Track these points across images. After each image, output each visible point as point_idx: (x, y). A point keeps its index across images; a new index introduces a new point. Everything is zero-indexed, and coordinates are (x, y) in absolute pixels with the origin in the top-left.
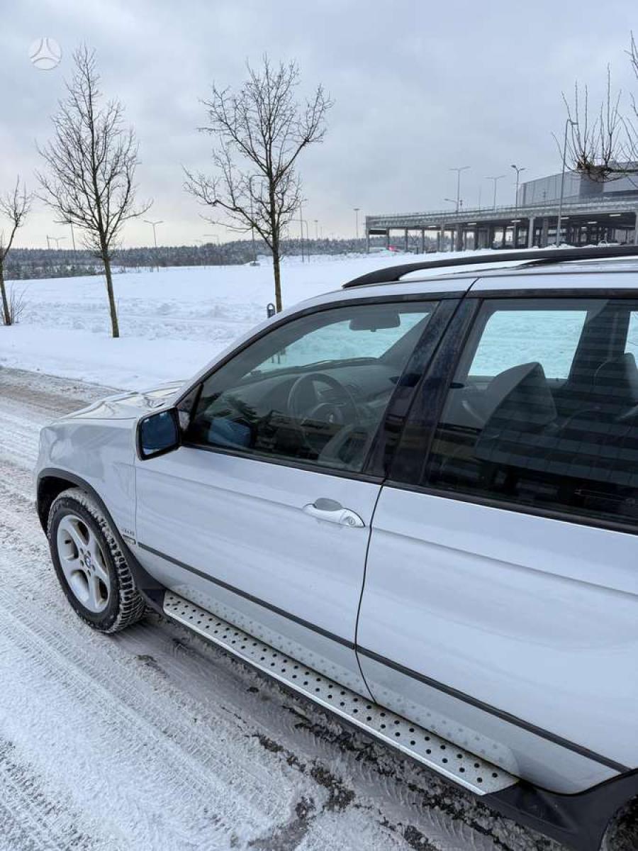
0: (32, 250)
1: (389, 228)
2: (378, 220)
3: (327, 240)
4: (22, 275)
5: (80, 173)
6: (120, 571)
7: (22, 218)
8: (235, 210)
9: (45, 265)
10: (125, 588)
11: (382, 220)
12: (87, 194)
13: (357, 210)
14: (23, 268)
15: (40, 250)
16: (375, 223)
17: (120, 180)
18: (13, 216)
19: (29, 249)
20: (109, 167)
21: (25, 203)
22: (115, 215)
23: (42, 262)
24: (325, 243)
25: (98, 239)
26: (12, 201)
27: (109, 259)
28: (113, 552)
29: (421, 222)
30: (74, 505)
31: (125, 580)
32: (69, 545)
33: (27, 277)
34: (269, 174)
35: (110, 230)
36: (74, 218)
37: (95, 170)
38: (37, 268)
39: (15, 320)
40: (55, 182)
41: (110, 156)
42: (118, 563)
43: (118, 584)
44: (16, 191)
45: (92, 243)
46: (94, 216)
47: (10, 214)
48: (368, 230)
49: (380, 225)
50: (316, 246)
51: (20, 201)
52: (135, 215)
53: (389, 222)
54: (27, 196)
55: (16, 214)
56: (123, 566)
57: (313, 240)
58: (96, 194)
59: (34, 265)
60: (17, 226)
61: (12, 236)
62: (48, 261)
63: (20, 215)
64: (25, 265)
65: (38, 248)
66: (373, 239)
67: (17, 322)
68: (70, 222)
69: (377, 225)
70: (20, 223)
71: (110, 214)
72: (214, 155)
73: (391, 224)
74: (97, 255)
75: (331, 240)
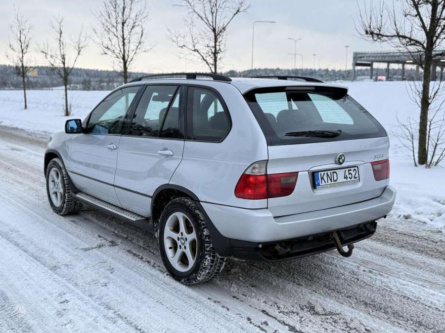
0: (101, 71)
1: (373, 62)
2: (364, 55)
3: (327, 70)
4: (91, 88)
5: (115, 24)
6: (66, 186)
7: (82, 50)
8: (195, 50)
9: (110, 81)
10: (68, 193)
11: (366, 55)
12: (118, 38)
13: (347, 47)
14: (92, 83)
15: (107, 71)
16: (361, 57)
17: (137, 30)
18: (77, 48)
19: (99, 70)
20: (132, 22)
21: (85, 40)
22: (133, 51)
23: (107, 80)
24: (325, 72)
25: (122, 65)
26: (78, 38)
27: (127, 77)
28: (65, 179)
29: (400, 58)
30: (55, 163)
31: (68, 190)
32: (53, 183)
33: (94, 89)
34: (214, 30)
35: (129, 60)
36: (109, 52)
37: (123, 24)
38: (102, 84)
39: (72, 113)
40: (100, 29)
41: (133, 15)
42: (66, 183)
43: (65, 190)
44: (81, 33)
45: (119, 67)
46: (121, 51)
47: (75, 47)
48: (355, 62)
49: (365, 58)
50: (317, 74)
51: (83, 39)
52: (145, 51)
53: (373, 57)
54: (87, 36)
55: (79, 48)
56: (67, 184)
57: (315, 70)
58: (123, 38)
59: (101, 81)
60: (79, 54)
61: (75, 61)
62: (112, 79)
63: (82, 48)
64: (95, 81)
65: (106, 70)
66: (358, 70)
67: (73, 115)
68: (106, 54)
69: (363, 59)
70: (81, 53)
71: (130, 50)
72: (184, 19)
73: (374, 58)
74: (120, 74)
75: (330, 69)
